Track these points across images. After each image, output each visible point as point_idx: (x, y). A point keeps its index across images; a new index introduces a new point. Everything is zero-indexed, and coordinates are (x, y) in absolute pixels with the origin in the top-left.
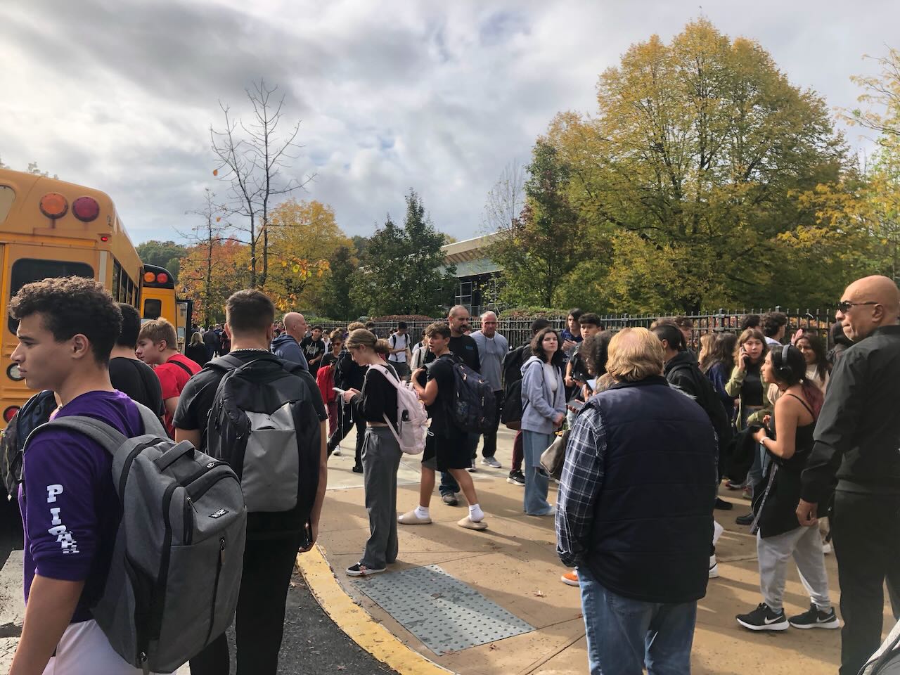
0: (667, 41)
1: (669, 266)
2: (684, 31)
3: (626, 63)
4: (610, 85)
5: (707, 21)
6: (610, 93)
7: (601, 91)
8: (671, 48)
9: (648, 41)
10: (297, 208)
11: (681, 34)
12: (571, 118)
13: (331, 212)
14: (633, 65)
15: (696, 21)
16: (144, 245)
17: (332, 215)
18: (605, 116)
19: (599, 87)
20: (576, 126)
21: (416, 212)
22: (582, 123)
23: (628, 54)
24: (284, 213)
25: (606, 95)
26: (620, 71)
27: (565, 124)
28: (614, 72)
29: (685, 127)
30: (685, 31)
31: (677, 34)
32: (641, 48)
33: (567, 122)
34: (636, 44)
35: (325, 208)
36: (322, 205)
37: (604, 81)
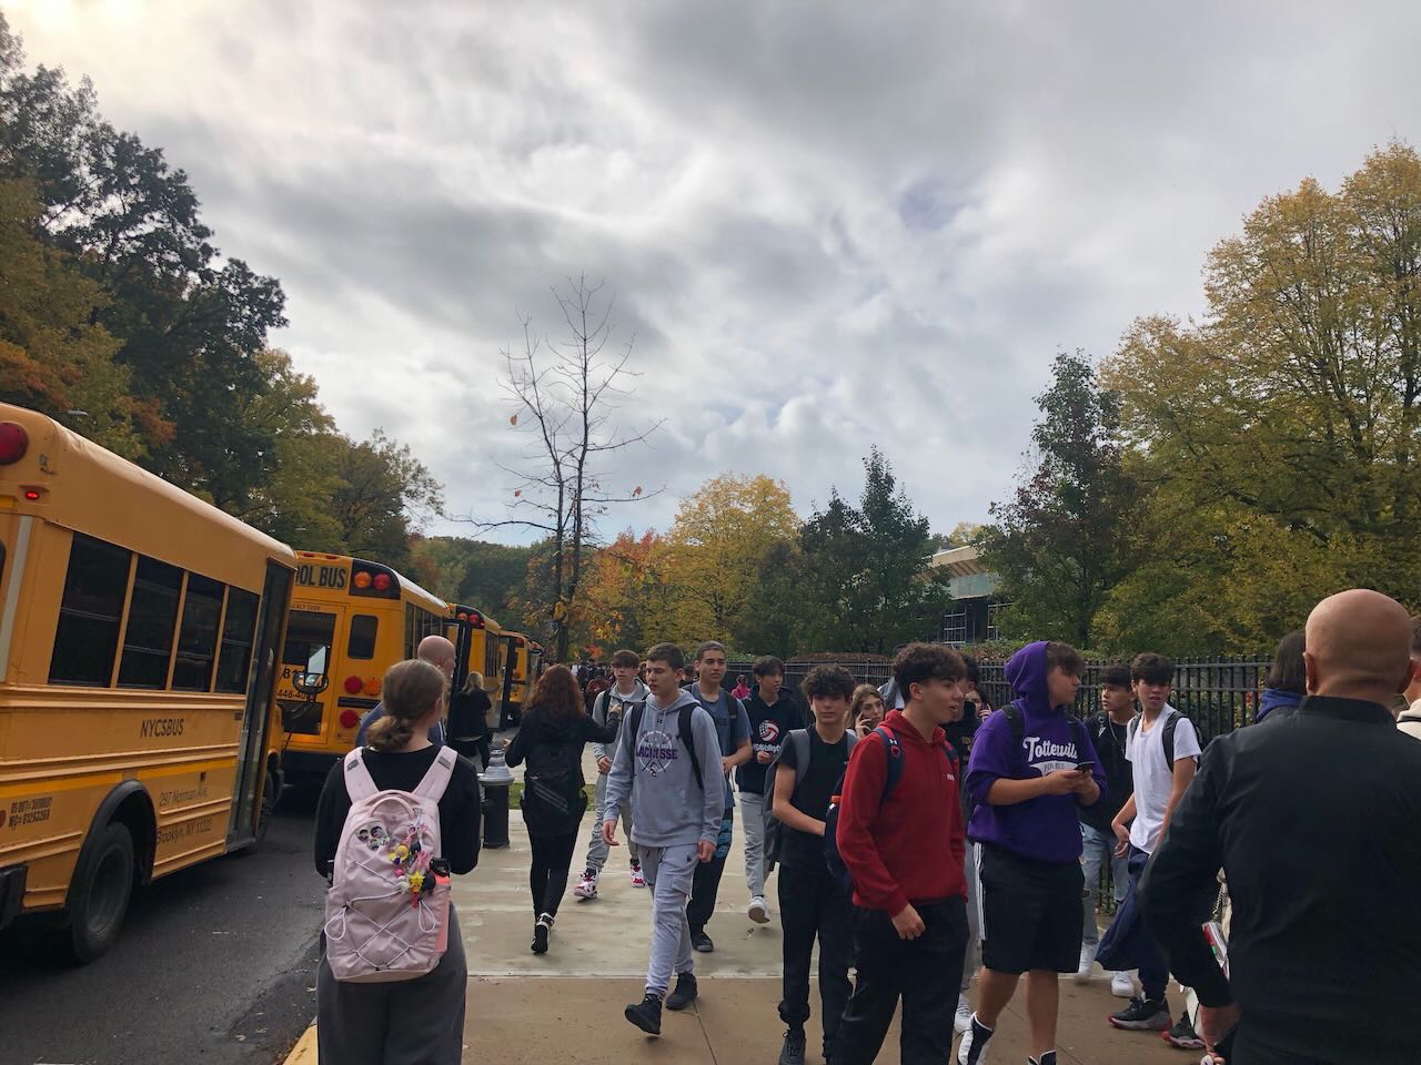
0: (1332, 186)
1: (1338, 577)
2: (1364, 168)
3: (1253, 229)
4: (1225, 266)
5: (1407, 147)
6: (1226, 280)
7: (1212, 278)
8: (1342, 198)
9: (1296, 190)
10: (733, 485)
11: (1357, 175)
12: (1159, 326)
13: (786, 492)
14: (1268, 232)
15: (1385, 149)
16: (537, 544)
17: (787, 496)
18: (1217, 319)
19: (1208, 272)
20: (1167, 339)
21: (880, 483)
22: (1179, 334)
23: (1257, 213)
24: (717, 494)
25: (1219, 284)
26: (1244, 242)
27: (1149, 337)
28: (1234, 245)
29: (1378, 332)
30: (1366, 167)
31: (1351, 175)
32: (1282, 201)
33: (1152, 333)
34: (1273, 196)
35: (777, 485)
36: (771, 481)
37: (1216, 261)
